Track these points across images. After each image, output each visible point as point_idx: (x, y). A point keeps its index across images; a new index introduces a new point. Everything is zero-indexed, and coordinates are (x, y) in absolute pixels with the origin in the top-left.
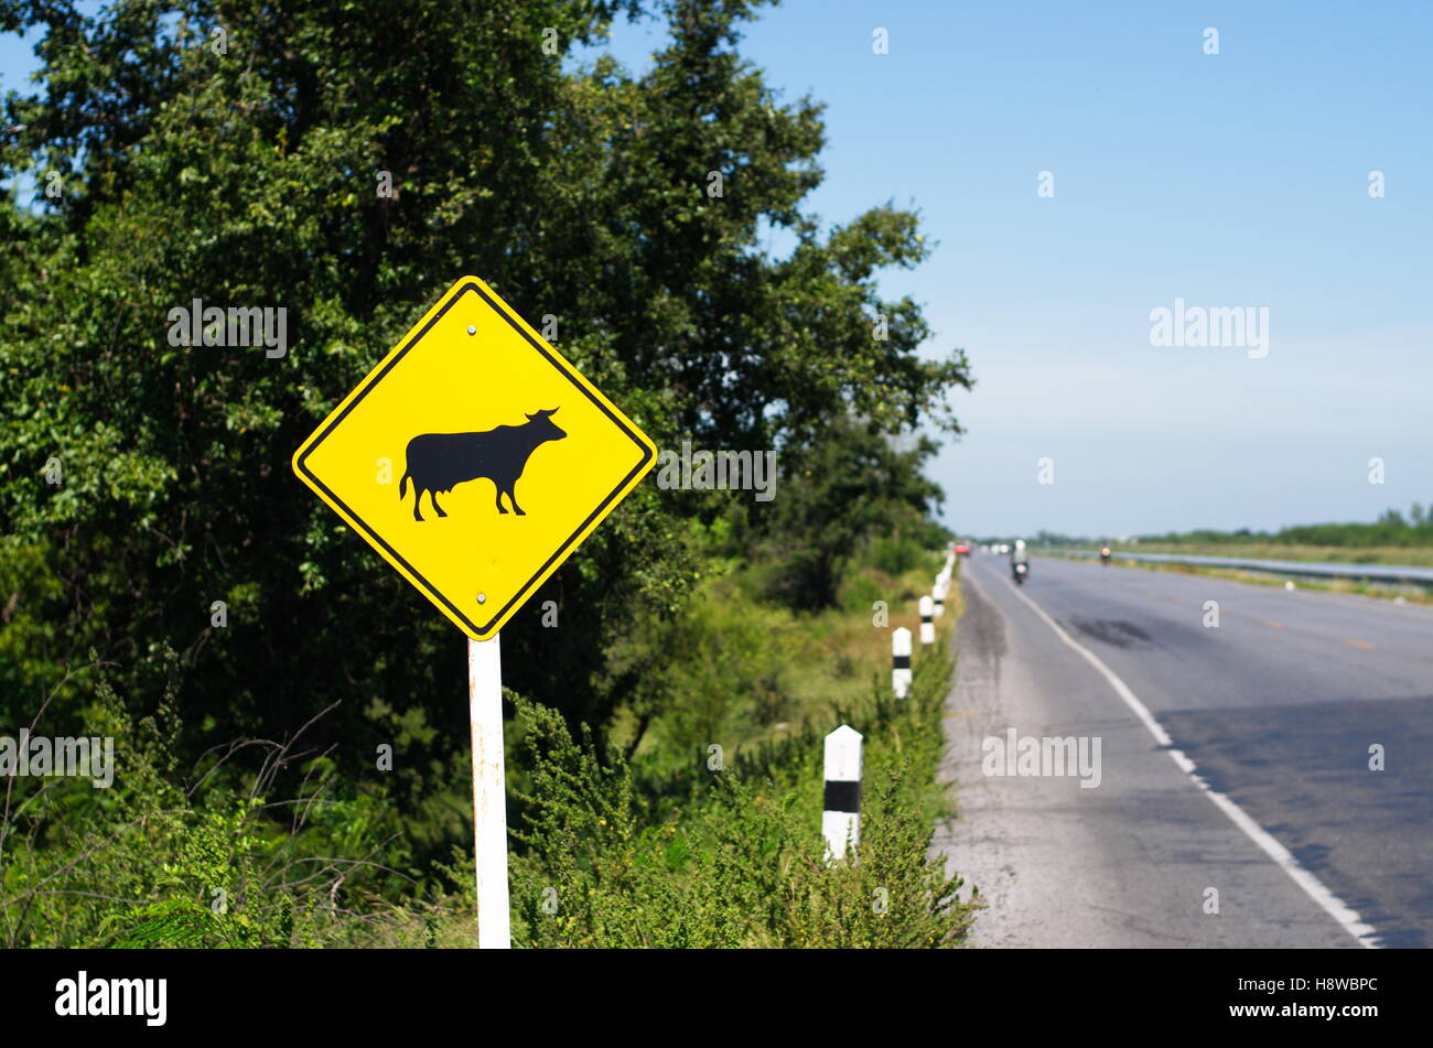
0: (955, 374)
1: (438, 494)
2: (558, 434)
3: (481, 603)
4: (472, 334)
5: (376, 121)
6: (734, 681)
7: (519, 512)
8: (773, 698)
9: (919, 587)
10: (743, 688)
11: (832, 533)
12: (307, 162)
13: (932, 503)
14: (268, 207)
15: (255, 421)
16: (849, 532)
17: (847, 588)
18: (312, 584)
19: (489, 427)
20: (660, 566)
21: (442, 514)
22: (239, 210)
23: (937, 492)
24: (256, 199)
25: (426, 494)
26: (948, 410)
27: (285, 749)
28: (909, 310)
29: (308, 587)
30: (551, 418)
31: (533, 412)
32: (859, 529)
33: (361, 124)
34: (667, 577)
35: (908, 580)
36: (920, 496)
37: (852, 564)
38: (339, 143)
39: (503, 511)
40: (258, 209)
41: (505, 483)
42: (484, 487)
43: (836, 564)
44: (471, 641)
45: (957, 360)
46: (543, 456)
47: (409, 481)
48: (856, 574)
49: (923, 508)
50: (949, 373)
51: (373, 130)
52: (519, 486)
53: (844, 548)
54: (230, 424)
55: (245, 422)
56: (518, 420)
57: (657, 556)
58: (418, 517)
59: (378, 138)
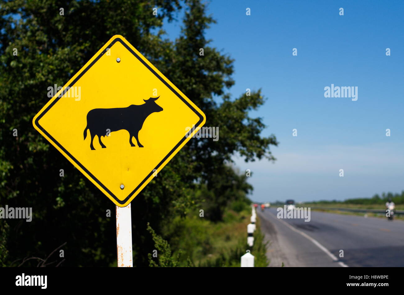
0: (273, 141)
1: (102, 137)
2: (159, 109)
3: (122, 189)
4: (118, 62)
5: (80, 45)
6: (195, 242)
7: (140, 146)
8: (208, 247)
9: (246, 215)
10: (199, 244)
11: (221, 199)
12: (56, 59)
13: (249, 191)
14: (43, 75)
15: (39, 147)
16: (225, 199)
17: (225, 216)
18: (60, 205)
19: (126, 105)
20: (181, 199)
21: (104, 146)
22: (33, 76)
23: (251, 188)
24: (39, 72)
25: (96, 137)
26: (270, 153)
27: (45, 261)
28: (258, 121)
29: (59, 206)
30: (156, 102)
31: (147, 99)
32: (228, 198)
33: (75, 46)
34: (183, 203)
35: (243, 213)
36: (247, 188)
37: (226, 209)
38: (67, 52)
39: (133, 145)
40: (39, 75)
41: (134, 132)
42: (124, 134)
43: (222, 208)
44: (117, 207)
45: (272, 137)
46: (152, 120)
47: (88, 131)
48: (228, 212)
49: (247, 192)
50: (270, 141)
51: (79, 48)
52: (141, 133)
53: (224, 204)
54: (30, 149)
55: (36, 148)
56: (140, 102)
57: (179, 196)
58: (92, 148)
59: (81, 51)
